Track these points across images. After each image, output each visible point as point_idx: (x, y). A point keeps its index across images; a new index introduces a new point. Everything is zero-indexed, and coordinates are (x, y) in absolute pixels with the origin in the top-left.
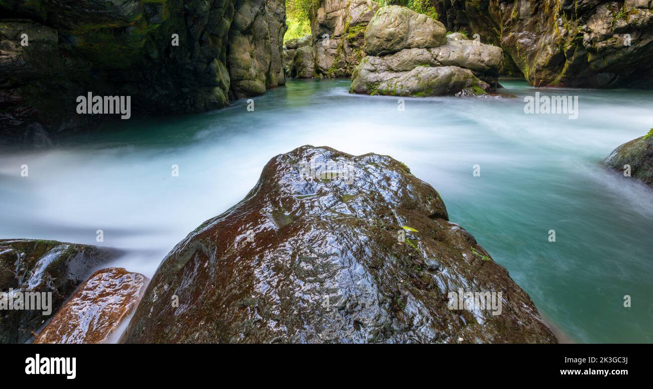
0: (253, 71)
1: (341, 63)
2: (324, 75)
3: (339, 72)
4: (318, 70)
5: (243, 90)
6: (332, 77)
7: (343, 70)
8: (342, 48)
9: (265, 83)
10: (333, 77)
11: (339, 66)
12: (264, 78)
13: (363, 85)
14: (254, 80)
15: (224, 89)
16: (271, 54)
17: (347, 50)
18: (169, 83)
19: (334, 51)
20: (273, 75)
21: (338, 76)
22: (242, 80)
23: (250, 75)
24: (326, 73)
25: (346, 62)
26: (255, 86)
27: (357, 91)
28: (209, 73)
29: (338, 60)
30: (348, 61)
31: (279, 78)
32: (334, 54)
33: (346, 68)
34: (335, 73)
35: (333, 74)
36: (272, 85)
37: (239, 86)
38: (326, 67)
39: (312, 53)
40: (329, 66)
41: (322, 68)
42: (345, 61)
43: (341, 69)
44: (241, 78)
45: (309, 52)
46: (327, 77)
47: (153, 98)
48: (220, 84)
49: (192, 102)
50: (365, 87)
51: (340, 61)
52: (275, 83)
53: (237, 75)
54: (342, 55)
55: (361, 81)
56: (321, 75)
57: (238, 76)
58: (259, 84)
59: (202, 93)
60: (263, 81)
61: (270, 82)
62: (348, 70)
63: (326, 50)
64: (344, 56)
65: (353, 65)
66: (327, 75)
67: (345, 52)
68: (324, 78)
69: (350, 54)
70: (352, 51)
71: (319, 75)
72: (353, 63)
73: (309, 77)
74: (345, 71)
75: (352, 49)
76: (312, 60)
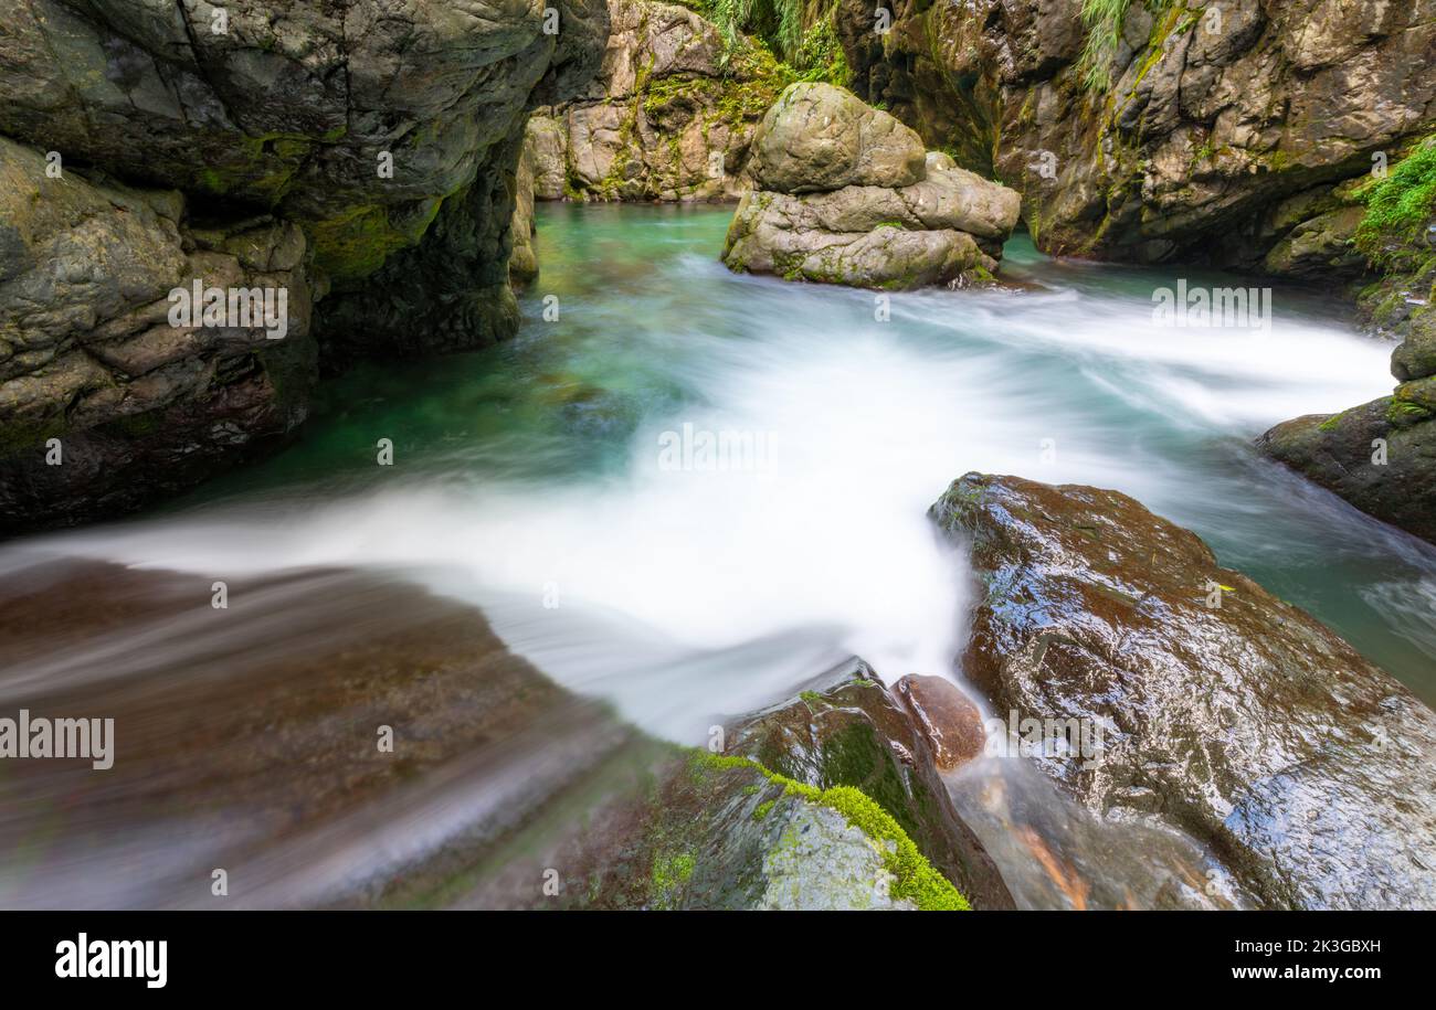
1: (632, 166)
2: (592, 192)
3: (628, 187)
4: (576, 183)
6: (612, 201)
7: (639, 184)
8: (634, 129)
10: (616, 200)
11: (628, 173)
17: (647, 137)
19: (613, 136)
21: (627, 199)
24: (597, 188)
25: (645, 165)
29: (623, 160)
30: (649, 164)
32: (613, 144)
33: (644, 179)
34: (619, 191)
35: (614, 192)
38: (594, 175)
39: (557, 137)
40: (604, 172)
41: (585, 176)
42: (641, 163)
43: (633, 180)
45: (550, 134)
46: (601, 200)
51: (629, 161)
54: (635, 148)
56: (584, 192)
62: (650, 185)
63: (592, 133)
64: (638, 150)
65: (662, 173)
66: (598, 194)
67: (642, 142)
68: (593, 201)
69: (653, 147)
70: (659, 139)
71: (579, 192)
72: (661, 168)
73: (556, 196)
74: (644, 186)
75: (657, 135)
76: (559, 155)
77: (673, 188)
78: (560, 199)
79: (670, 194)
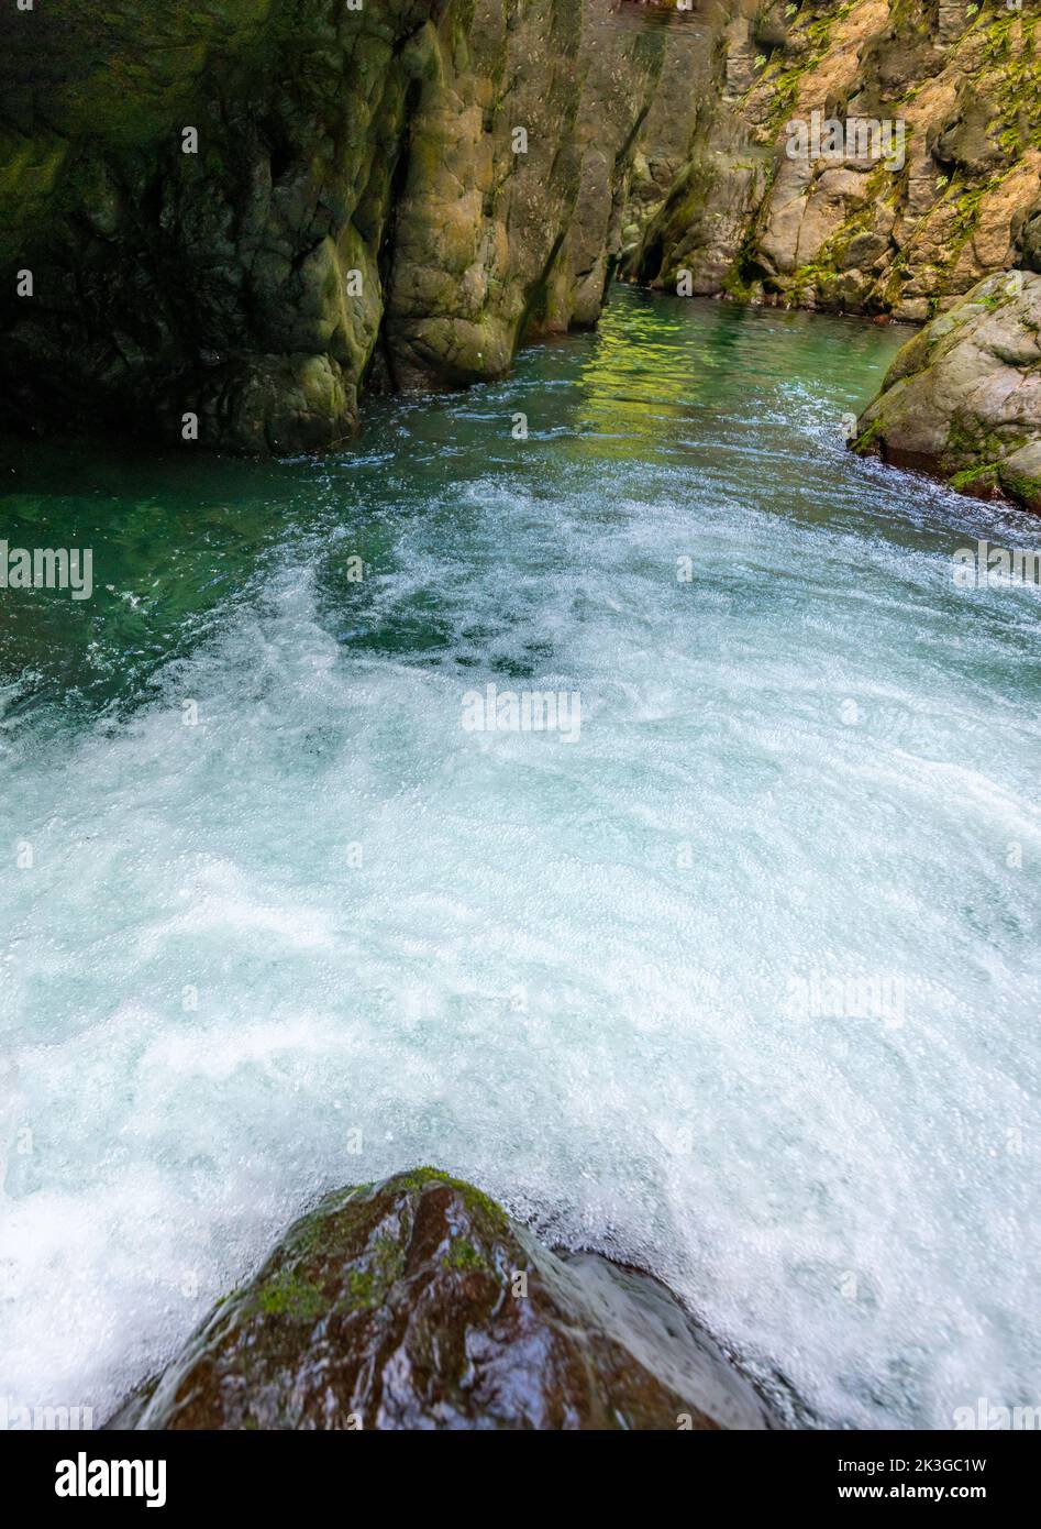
0: (478, 280)
1: (869, 245)
2: (770, 289)
3: (839, 285)
4: (752, 266)
5: (424, 356)
6: (799, 307)
7: (862, 281)
8: (901, 176)
9: (514, 329)
10: (805, 308)
11: (850, 258)
12: (518, 305)
13: (933, 423)
14: (474, 319)
15: (346, 364)
16: (571, 197)
17: (918, 187)
18: (160, 324)
19: (854, 184)
20: (561, 284)
21: (829, 308)
22: (426, 315)
23: (464, 296)
24: (783, 281)
25: (892, 243)
26: (474, 346)
27: (892, 443)
28: (295, 301)
29: (854, 231)
30: (900, 240)
31: (580, 295)
32: (847, 197)
33: (877, 273)
34: (820, 291)
35: (809, 292)
36: (543, 330)
37: (411, 340)
38: (788, 257)
39: (752, 182)
40: (807, 253)
41: (770, 257)
42: (884, 240)
43: (854, 273)
44: (426, 309)
45: (743, 175)
46: (780, 305)
47: (105, 377)
48: (336, 347)
49: (225, 410)
50: (940, 437)
51: (864, 234)
52: (559, 318)
53: (412, 292)
54: (886, 208)
55: (929, 399)
56: (757, 288)
57: (417, 299)
58: (489, 336)
59: (260, 379)
60: (510, 322)
61: (541, 318)
62: (883, 285)
63: (818, 175)
64: (891, 212)
65: (917, 261)
66: (780, 292)
67: (905, 197)
68: (767, 304)
69: (923, 208)
70: (944, 189)
71: (748, 286)
72: (920, 252)
73: (705, 290)
74: (869, 288)
75: (942, 181)
76: (741, 216)
77: (928, 295)
78: (711, 295)
79: (916, 306)
